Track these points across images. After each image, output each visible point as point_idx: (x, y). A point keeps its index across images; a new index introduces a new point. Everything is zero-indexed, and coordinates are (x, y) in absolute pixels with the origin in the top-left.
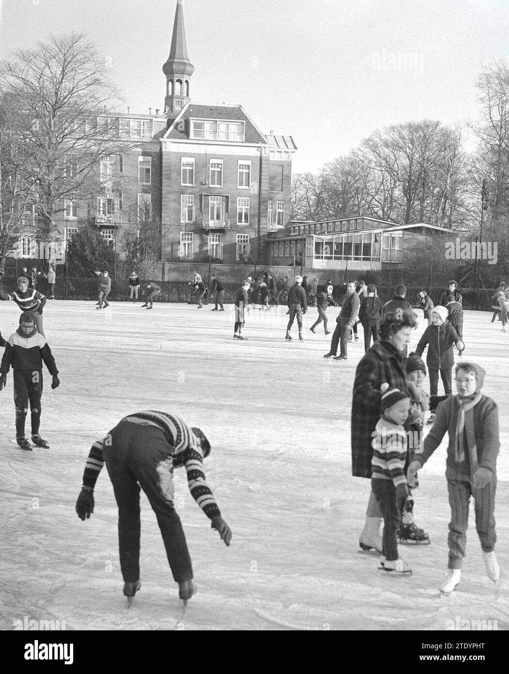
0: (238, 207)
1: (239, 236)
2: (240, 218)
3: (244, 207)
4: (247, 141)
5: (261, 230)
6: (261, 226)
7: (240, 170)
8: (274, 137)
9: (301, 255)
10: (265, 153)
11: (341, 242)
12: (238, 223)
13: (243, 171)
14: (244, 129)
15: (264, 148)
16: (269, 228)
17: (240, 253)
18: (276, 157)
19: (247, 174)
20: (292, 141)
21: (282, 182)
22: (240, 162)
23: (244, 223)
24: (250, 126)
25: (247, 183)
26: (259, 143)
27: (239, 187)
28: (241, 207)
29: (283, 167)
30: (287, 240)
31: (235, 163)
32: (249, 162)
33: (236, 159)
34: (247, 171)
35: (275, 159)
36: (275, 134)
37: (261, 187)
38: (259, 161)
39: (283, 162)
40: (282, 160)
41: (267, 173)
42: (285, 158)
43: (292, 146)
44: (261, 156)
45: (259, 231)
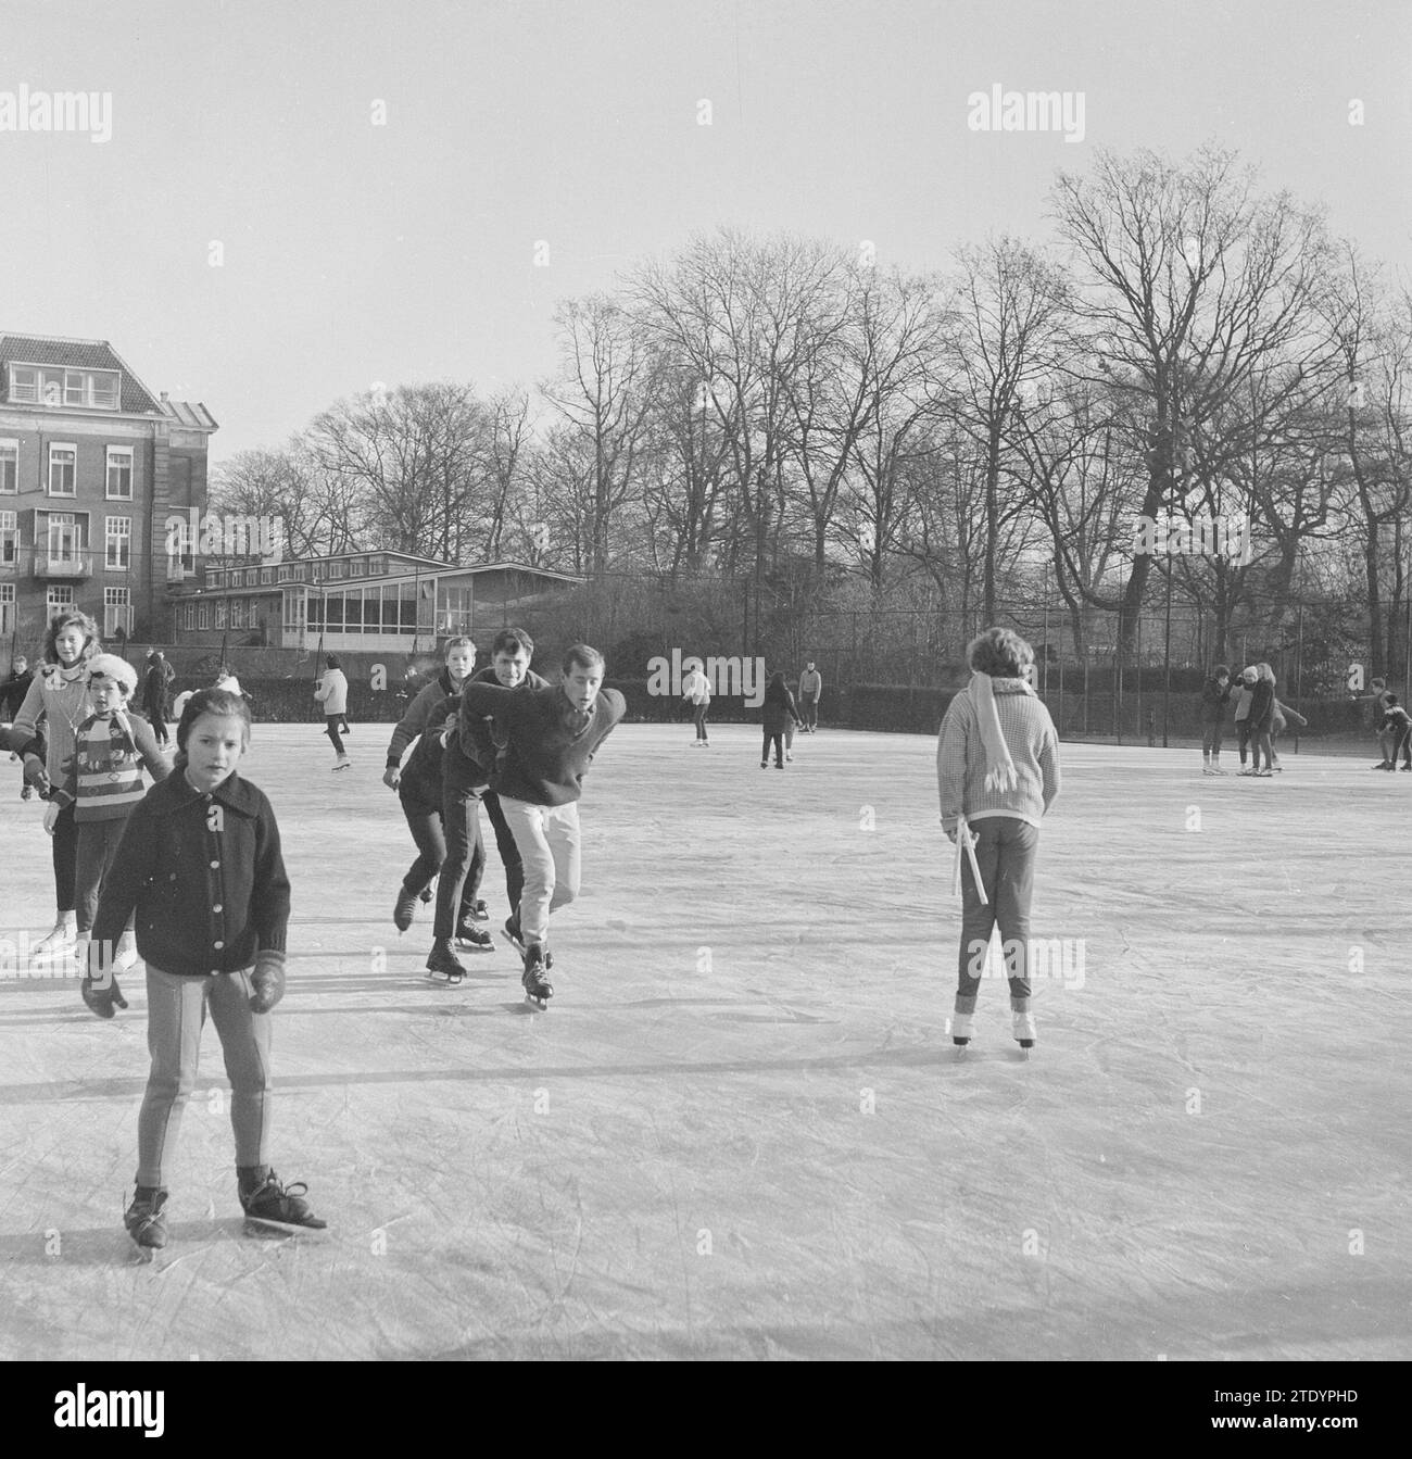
0: (108, 534)
1: (109, 591)
2: (112, 554)
3: (120, 536)
4: (125, 409)
5: (155, 579)
6: (155, 572)
7: (110, 464)
8: (169, 404)
9: (262, 624)
10: (161, 434)
11: (357, 598)
12: (107, 567)
13: (118, 466)
14: (117, 387)
15: (160, 423)
16: (169, 576)
17: (111, 622)
18: (177, 442)
19: (125, 473)
20: (205, 412)
21: (189, 488)
22: (111, 449)
23: (118, 566)
24: (129, 380)
25: (125, 491)
26: (149, 412)
27: (108, 497)
28: (113, 534)
29: (190, 459)
30: (220, 598)
31: (102, 450)
32: (128, 450)
33: (103, 443)
34: (125, 466)
35: (174, 445)
36: (169, 398)
37: (153, 496)
38: (150, 448)
39: (193, 450)
40: (188, 446)
41: (166, 471)
42: (191, 443)
43: (208, 423)
44: (154, 438)
45: (150, 582)
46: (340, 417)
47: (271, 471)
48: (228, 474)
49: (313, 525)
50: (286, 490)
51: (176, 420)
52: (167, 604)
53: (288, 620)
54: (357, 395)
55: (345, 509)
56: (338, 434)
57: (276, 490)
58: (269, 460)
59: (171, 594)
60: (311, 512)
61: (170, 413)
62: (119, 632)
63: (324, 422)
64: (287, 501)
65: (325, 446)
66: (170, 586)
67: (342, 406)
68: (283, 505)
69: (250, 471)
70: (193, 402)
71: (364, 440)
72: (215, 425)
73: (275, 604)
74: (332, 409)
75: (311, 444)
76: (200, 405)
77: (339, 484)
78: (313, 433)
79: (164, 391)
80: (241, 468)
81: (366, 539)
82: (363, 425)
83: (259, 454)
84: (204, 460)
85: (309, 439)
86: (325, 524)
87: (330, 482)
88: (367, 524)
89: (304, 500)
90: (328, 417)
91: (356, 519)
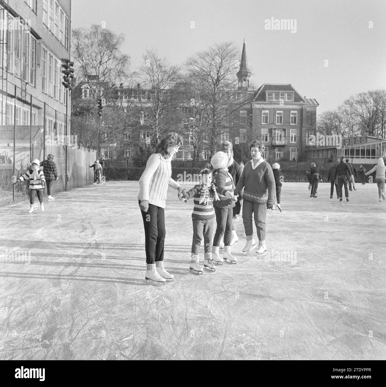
1: (291, 149)
2: (292, 139)
4: (295, 101)
6: (303, 143)
7: (291, 116)
8: (306, 99)
9: (332, 157)
10: (304, 107)
11: (359, 149)
12: (291, 142)
13: (293, 116)
14: (293, 95)
15: (304, 104)
16: (307, 144)
17: (292, 157)
18: (308, 109)
19: (295, 118)
20: (316, 101)
21: (312, 121)
22: (292, 112)
23: (294, 142)
24: (296, 94)
25: (295, 122)
26: (301, 102)
27: (291, 124)
28: (292, 134)
29: (312, 113)
30: (320, 150)
31: (289, 112)
32: (296, 112)
33: (289, 110)
34: (295, 116)
35: (307, 110)
36: (306, 98)
37: (302, 124)
38: (301, 111)
39: (312, 111)
40: (311, 110)
41: (305, 117)
42: (313, 109)
43: (316, 104)
44: (302, 108)
45: (302, 146)
46: (351, 101)
47: (332, 116)
48: (321, 118)
49: (344, 130)
50: (336, 121)
51: (308, 103)
52: (306, 152)
53: (339, 155)
54: (357, 94)
55: (353, 126)
56: (351, 105)
57: (334, 121)
58: (332, 113)
59: (307, 149)
60: (343, 127)
61: (306, 101)
62: (294, 159)
63: (347, 102)
64: (337, 124)
65: (347, 109)
66: (307, 147)
67: (352, 97)
68: (336, 125)
69: (326, 116)
70: (312, 98)
71: (358, 106)
72: (318, 104)
73: (335, 151)
74: (349, 98)
75: (343, 108)
76: (315, 99)
77: (351, 119)
78: (344, 105)
79: (305, 96)
80: (324, 116)
81: (359, 133)
82: (358, 102)
83: (329, 112)
84: (315, 114)
85: (343, 107)
86: (347, 130)
87: (348, 118)
88: (358, 129)
89: (341, 124)
90: (348, 101)
91: (356, 128)
